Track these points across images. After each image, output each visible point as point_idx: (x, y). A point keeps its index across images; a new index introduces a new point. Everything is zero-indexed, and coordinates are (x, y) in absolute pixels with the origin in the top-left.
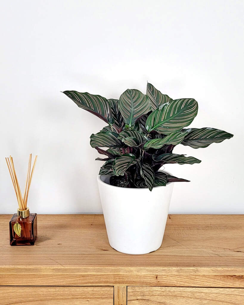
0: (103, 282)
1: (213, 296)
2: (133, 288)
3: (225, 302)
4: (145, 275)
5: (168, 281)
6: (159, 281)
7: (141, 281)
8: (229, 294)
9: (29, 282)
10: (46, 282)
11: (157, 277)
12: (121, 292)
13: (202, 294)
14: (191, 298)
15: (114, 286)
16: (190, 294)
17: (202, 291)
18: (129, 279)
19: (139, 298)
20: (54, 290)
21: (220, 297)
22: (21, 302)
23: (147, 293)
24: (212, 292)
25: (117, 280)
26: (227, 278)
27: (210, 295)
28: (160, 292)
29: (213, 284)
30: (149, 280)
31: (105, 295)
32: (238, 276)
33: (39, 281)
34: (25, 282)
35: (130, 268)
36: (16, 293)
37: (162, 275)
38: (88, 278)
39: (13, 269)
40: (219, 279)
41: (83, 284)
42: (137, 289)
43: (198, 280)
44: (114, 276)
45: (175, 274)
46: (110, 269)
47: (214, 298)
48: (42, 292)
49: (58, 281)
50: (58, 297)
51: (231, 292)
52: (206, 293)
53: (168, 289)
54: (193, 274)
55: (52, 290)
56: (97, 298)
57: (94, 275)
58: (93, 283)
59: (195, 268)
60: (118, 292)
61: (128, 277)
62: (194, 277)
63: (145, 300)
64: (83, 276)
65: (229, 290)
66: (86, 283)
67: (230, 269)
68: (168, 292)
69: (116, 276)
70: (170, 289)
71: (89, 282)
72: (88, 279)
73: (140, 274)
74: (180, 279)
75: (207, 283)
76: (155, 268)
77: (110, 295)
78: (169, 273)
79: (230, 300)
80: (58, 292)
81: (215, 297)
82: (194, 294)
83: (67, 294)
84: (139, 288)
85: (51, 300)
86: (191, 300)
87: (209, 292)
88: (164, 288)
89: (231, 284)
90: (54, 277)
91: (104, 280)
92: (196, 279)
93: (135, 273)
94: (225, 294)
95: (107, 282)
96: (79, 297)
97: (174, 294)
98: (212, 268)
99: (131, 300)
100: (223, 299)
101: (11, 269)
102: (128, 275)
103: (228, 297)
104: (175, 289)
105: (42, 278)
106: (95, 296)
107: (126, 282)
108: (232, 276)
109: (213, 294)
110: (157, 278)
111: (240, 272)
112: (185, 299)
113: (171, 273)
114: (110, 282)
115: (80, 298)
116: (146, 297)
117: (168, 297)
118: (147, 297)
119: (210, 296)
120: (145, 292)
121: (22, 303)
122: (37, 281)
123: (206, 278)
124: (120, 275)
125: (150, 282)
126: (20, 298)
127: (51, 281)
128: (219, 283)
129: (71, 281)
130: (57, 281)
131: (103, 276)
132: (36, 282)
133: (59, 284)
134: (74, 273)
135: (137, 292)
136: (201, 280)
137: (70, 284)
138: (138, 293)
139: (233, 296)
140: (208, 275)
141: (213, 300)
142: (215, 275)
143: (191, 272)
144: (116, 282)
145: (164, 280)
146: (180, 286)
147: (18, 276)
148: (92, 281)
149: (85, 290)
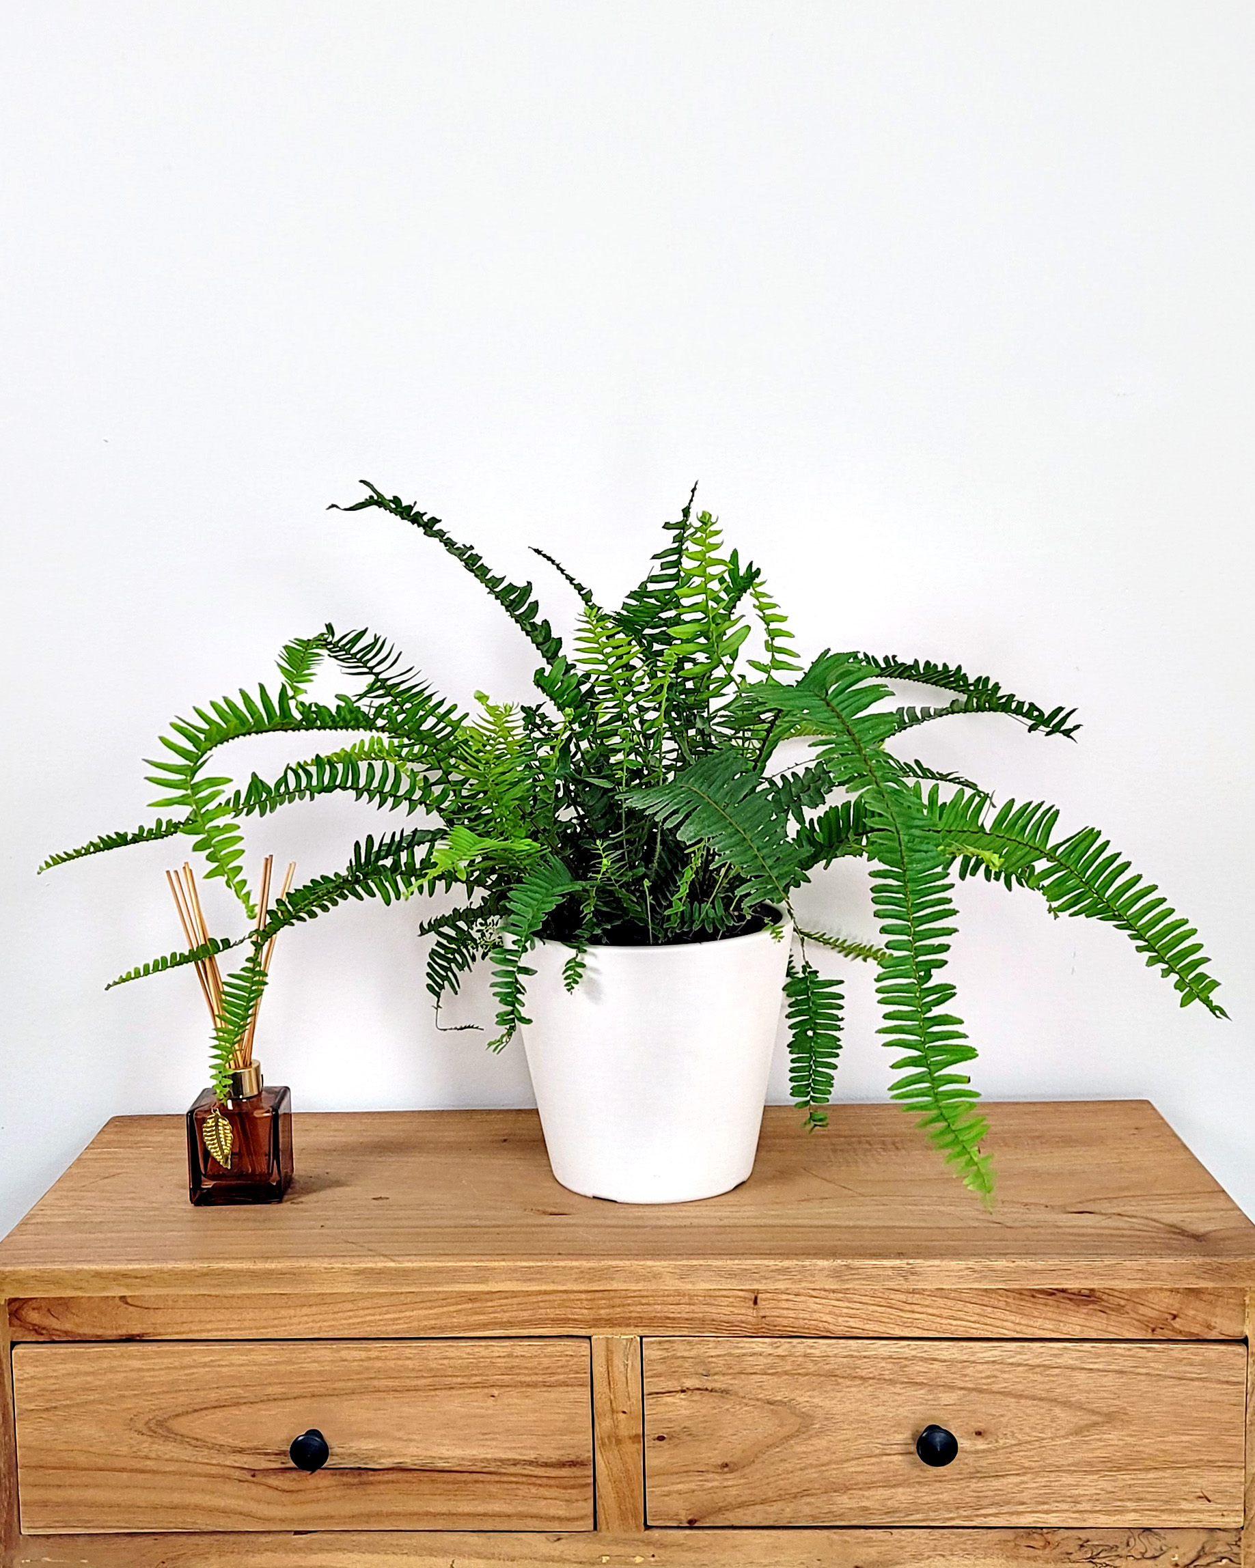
0: (547, 1319)
1: (981, 1372)
2: (666, 1346)
3: (1027, 1397)
4: (711, 1293)
5: (801, 1316)
6: (764, 1317)
7: (696, 1315)
8: (1044, 1366)
9: (265, 1324)
10: (330, 1323)
11: (756, 1298)
12: (618, 1362)
13: (937, 1365)
14: (892, 1382)
15: (589, 1338)
16: (890, 1366)
17: (935, 1355)
18: (650, 1308)
19: (688, 1383)
20: (363, 1354)
21: (1006, 1376)
22: (237, 1404)
23: (721, 1361)
24: (972, 1359)
25: (602, 1312)
26: (1032, 1299)
27: (969, 1371)
28: (769, 1360)
29: (978, 1325)
30: (727, 1310)
31: (559, 1374)
32: (1076, 1291)
33: (306, 1318)
34: (252, 1324)
35: (649, 1263)
36: (219, 1369)
37: (776, 1292)
38: (490, 1304)
39: (206, 1274)
40: (1002, 1304)
41: (473, 1330)
42: (681, 1349)
43: (916, 1308)
44: (589, 1296)
45: (827, 1287)
46: (571, 1268)
47: (984, 1381)
48: (316, 1365)
49: (378, 1317)
50: (375, 1383)
51: (1051, 1355)
52: (953, 1362)
53: (801, 1346)
54: (896, 1287)
55: (353, 1353)
56: (528, 1386)
57: (514, 1294)
58: (510, 1324)
59: (905, 1261)
60: (609, 1361)
61: (644, 1301)
62: (903, 1297)
63: (711, 1391)
64: (472, 1298)
65: (1041, 1350)
66: (485, 1326)
67: (1040, 1264)
68: (800, 1359)
69: (600, 1295)
70: (812, 1347)
71: (496, 1323)
72: (491, 1310)
73: (690, 1286)
74: (847, 1308)
75: (954, 1323)
76: (749, 1262)
77: (578, 1373)
78: (803, 1285)
79: (1048, 1391)
80: (379, 1364)
81: (988, 1377)
82: (906, 1366)
83: (413, 1370)
84: (689, 1342)
85: (354, 1397)
86: (893, 1390)
87: (965, 1357)
88: (785, 1346)
89: (1051, 1327)
90: (361, 1304)
91: (552, 1313)
92: (908, 1307)
93: (672, 1284)
94: (1026, 1365)
95: (565, 1321)
96: (459, 1380)
97: (827, 1367)
98: (971, 1263)
99: (657, 1393)
100: (1020, 1387)
101: (196, 1274)
102: (645, 1293)
103: (1038, 1378)
104: (829, 1345)
105: (314, 1310)
106: (519, 1378)
107: (639, 1322)
108: (1050, 1293)
109: (980, 1367)
110: (755, 1302)
111: (1081, 1275)
112: (870, 1389)
113: (811, 1282)
114: (575, 1320)
115: (463, 1386)
116: (715, 1381)
117: (801, 1379)
118: (719, 1382)
119: (965, 1376)
120: (710, 1359)
121: (243, 1408)
122: (295, 1320)
123: (950, 1303)
124: (612, 1294)
125: (731, 1318)
126: (234, 1389)
127: (351, 1321)
128: (999, 1323)
129: (427, 1318)
130: (373, 1318)
131: (546, 1297)
132: (292, 1325)
133: (383, 1333)
134: (436, 1284)
135: (679, 1362)
136: (930, 1311)
137: (425, 1328)
138: (686, 1365)
139: (1057, 1371)
140: (955, 1290)
141: (981, 1391)
142: (986, 1290)
143: (890, 1278)
144: (597, 1323)
145: (786, 1314)
146: (848, 1334)
147: (225, 1301)
148: (506, 1317)
149: (481, 1355)
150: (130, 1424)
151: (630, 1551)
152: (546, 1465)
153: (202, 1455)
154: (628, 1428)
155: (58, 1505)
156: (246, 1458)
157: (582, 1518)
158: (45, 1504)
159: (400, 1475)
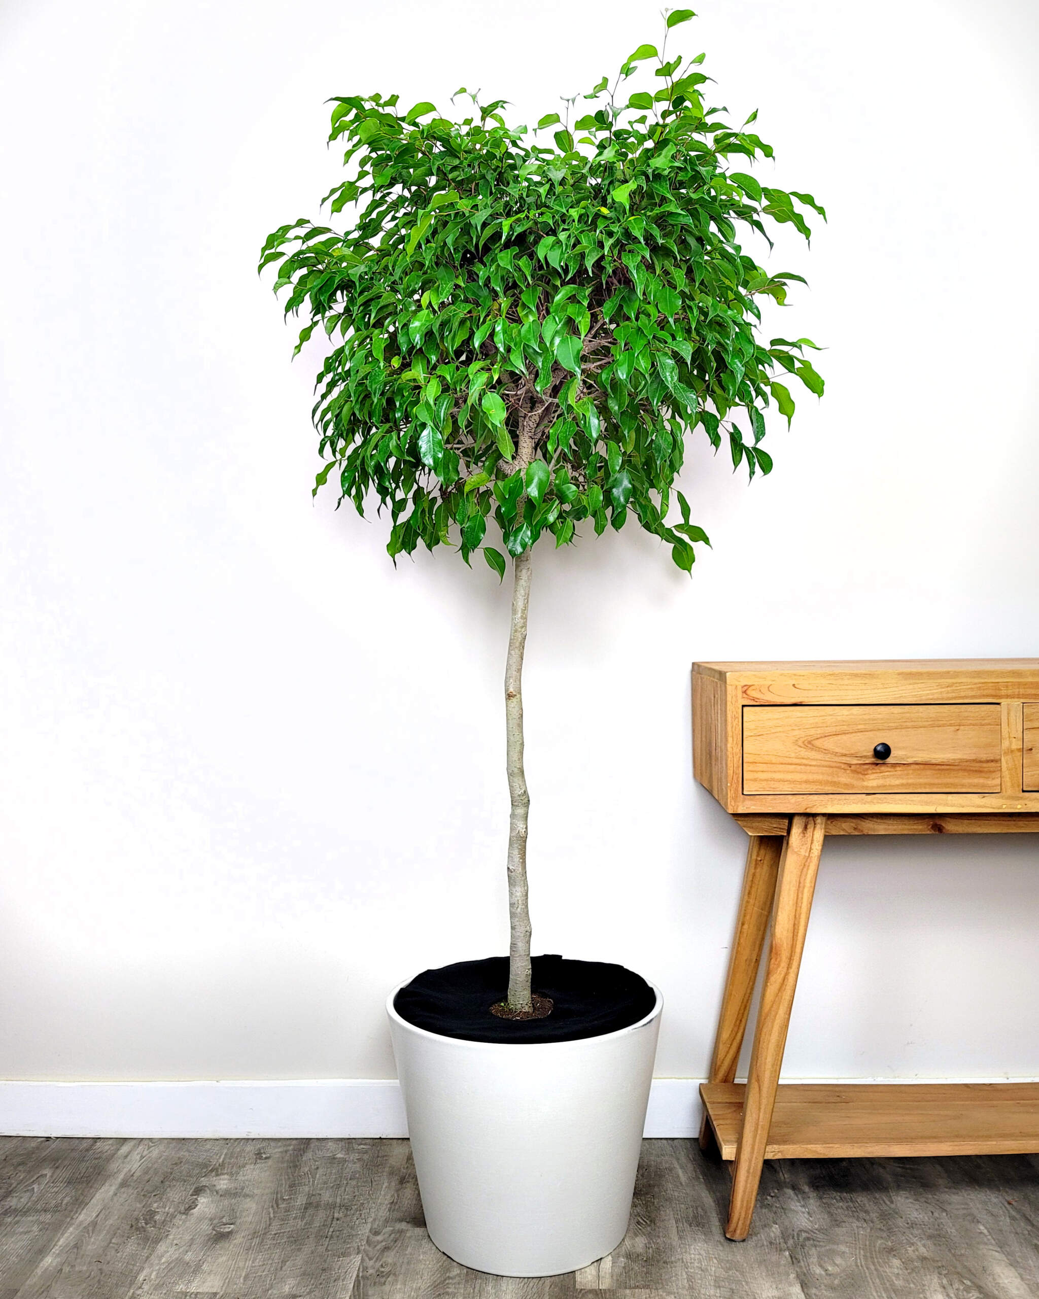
9: (857, 697)
10: (888, 697)
12: (1013, 715)
15: (1000, 704)
18: (1027, 690)
20: (901, 710)
22: (845, 733)
25: (1007, 691)
33: (875, 694)
34: (852, 696)
38: (958, 688)
39: (831, 675)
41: (949, 700)
48: (880, 715)
49: (908, 694)
50: (908, 724)
55: (898, 710)
57: (969, 683)
60: (1008, 714)
61: (1025, 686)
64: (950, 685)
71: (961, 696)
72: (958, 691)
80: (908, 714)
83: (923, 718)
90: (900, 688)
91: (987, 692)
95: (990, 696)
96: (944, 722)
99: (1029, 729)
105: (880, 691)
106: (970, 722)
107: (1022, 696)
114: (993, 696)
121: (847, 735)
129: (928, 694)
132: (868, 698)
133: (909, 701)
144: (1003, 696)
148: (963, 694)
150: (796, 742)
151: (1017, 802)
152: (981, 762)
153: (827, 757)
154: (1017, 745)
155: (761, 780)
156: (848, 759)
157: (996, 786)
158: (755, 780)
159: (917, 767)
